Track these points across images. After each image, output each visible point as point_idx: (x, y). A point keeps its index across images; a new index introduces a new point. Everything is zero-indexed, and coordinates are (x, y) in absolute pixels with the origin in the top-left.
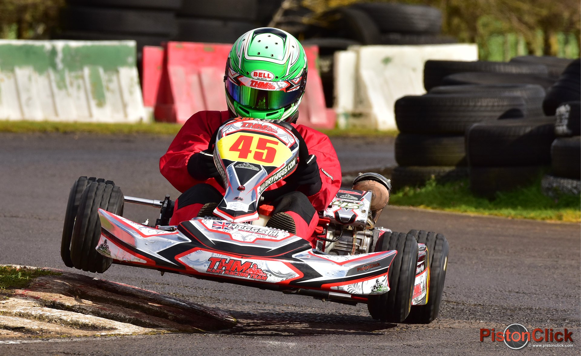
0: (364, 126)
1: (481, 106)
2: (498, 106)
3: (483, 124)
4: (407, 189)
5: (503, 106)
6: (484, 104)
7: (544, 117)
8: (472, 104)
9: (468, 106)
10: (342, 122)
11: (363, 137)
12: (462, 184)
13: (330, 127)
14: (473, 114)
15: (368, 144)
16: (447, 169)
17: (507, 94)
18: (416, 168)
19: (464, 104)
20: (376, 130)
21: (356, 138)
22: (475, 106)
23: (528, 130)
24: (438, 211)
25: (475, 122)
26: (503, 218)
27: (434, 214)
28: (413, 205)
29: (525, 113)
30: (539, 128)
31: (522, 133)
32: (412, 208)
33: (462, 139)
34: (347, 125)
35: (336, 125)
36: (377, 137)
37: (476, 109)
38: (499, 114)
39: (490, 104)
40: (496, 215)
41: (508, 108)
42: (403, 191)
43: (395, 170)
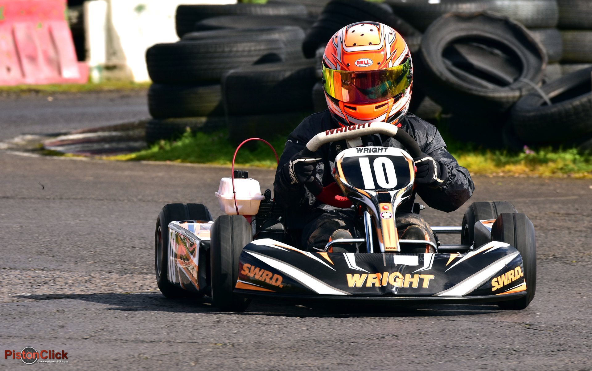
0: (118, 80)
1: (237, 51)
2: (255, 50)
3: (240, 70)
4: (163, 142)
5: (260, 50)
6: (240, 49)
7: (304, 60)
8: (227, 49)
9: (223, 52)
10: (96, 76)
11: (118, 91)
12: (221, 135)
13: (83, 81)
14: (229, 60)
15: (123, 97)
16: (203, 120)
17: (265, 37)
18: (171, 120)
19: (219, 50)
20: (132, 83)
21: (110, 91)
22: (231, 51)
23: (288, 74)
24: (196, 165)
25: (231, 68)
26: (265, 168)
27: (193, 168)
28: (170, 160)
29: (283, 56)
30: (298, 72)
31: (281, 78)
32: (168, 163)
33: (218, 87)
34: (101, 78)
35: (89, 79)
36: (133, 90)
37: (232, 54)
38: (255, 59)
39: (247, 49)
40: (258, 166)
41: (265, 53)
42: (158, 144)
43: (150, 123)
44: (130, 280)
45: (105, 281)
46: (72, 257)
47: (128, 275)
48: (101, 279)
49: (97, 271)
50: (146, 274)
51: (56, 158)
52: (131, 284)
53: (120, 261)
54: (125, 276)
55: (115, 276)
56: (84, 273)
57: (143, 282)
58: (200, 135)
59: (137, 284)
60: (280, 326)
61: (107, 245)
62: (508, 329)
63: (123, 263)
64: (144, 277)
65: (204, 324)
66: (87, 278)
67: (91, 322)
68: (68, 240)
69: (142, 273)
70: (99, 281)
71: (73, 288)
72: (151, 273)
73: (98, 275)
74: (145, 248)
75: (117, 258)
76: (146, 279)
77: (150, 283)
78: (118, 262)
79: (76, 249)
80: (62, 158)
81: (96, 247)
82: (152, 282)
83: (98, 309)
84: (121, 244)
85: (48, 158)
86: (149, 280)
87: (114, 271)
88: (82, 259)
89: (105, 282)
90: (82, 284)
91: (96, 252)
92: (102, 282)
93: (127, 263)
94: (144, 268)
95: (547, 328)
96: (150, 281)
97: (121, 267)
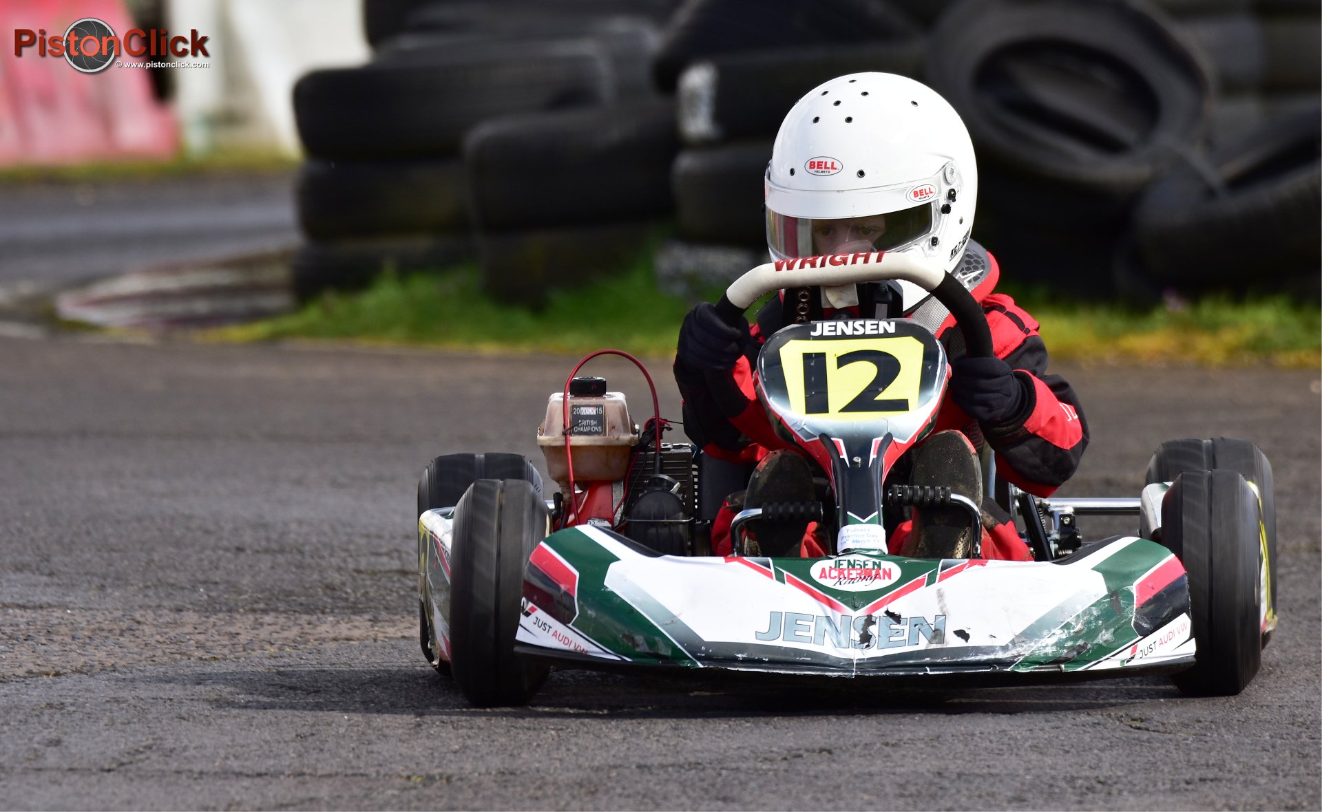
4: (330, 299)
10: (196, 137)
34: (209, 144)
35: (179, 144)
42: (321, 302)
43: (302, 254)
44: (223, 628)
45: (165, 630)
46: (94, 575)
47: (221, 615)
48: (155, 626)
49: (150, 607)
50: (265, 611)
52: (226, 637)
53: (205, 582)
54: (212, 620)
55: (191, 617)
56: (119, 614)
59: (240, 637)
60: (561, 733)
61: (178, 544)
62: (1089, 730)
63: (212, 586)
64: (256, 619)
65: (386, 731)
66: (124, 625)
67: (124, 731)
68: (88, 533)
69: (254, 611)
70: (153, 630)
71: (90, 649)
72: (276, 610)
73: (150, 615)
74: (266, 551)
75: (200, 576)
76: (262, 624)
77: (271, 634)
78: (200, 585)
79: (106, 555)
81: (153, 549)
82: (274, 632)
83: (142, 699)
84: (212, 541)
86: (269, 627)
87: (190, 606)
88: (118, 579)
89: (166, 633)
90: (112, 638)
91: (152, 561)
93: (221, 587)
94: (260, 598)
95: (1179, 728)
96: (272, 628)
97: (205, 597)
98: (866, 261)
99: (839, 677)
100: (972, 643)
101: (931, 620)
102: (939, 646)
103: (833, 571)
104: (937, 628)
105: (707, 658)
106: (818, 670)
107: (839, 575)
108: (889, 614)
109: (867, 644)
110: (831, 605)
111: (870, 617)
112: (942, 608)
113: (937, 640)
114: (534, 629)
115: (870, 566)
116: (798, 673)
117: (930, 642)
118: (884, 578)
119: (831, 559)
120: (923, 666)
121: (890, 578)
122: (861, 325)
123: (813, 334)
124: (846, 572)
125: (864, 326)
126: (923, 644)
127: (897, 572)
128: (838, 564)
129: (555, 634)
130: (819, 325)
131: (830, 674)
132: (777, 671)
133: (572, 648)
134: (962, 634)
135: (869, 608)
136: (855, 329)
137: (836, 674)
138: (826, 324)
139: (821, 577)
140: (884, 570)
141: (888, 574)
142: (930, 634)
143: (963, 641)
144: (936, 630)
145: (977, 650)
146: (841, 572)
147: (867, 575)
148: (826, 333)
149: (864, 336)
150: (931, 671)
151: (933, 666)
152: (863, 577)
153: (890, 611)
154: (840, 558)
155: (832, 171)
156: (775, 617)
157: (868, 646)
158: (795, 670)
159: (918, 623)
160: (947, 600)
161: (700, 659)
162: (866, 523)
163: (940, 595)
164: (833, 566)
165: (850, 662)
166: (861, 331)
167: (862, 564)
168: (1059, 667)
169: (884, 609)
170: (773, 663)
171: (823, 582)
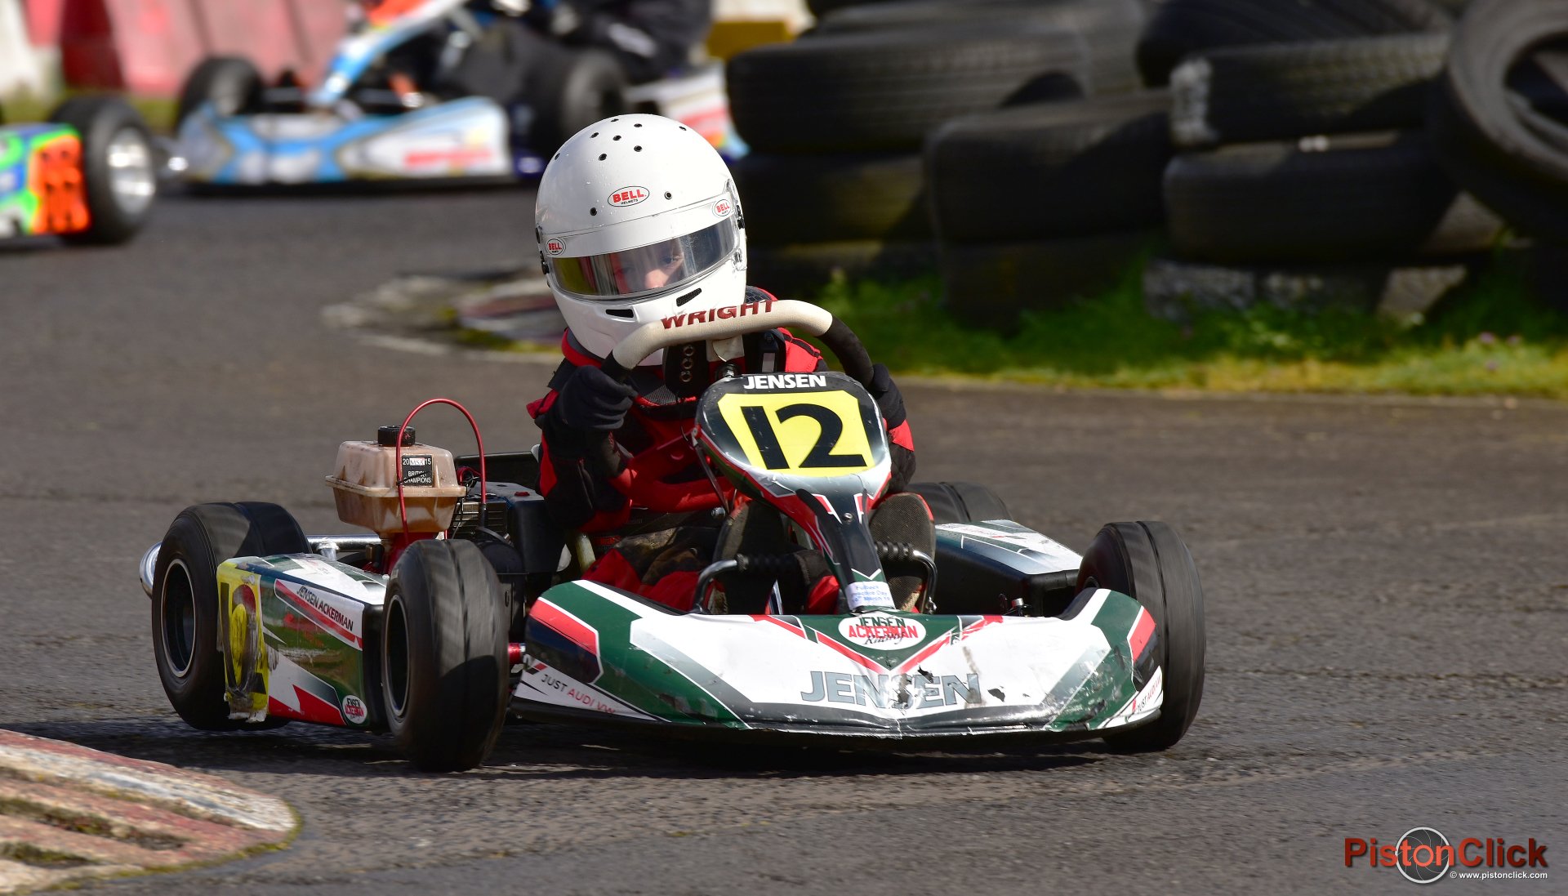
1: (964, 68)
2: (1011, 64)
3: (972, 124)
5: (1023, 63)
6: (972, 60)
7: (1141, 94)
8: (936, 63)
9: (927, 69)
14: (941, 91)
16: (870, 249)
19: (917, 64)
22: (947, 68)
23: (1098, 134)
30: (1127, 127)
31: (1080, 145)
33: (914, 164)
41: (1037, 70)
51: (493, 356)
52: (689, 804)
57: (724, 796)
58: (869, 289)
59: (706, 803)
80: (506, 357)
82: (746, 798)
85: (472, 355)
89: (624, 797)
90: (564, 804)
92: (616, 797)
98: (755, 312)
99: (887, 738)
100: (1008, 702)
101: (963, 679)
102: (977, 706)
103: (860, 629)
104: (972, 687)
105: (757, 719)
106: (866, 731)
107: (868, 633)
108: (924, 673)
109: (905, 704)
110: (866, 664)
111: (905, 675)
112: (971, 667)
113: (974, 700)
114: (544, 687)
115: (894, 624)
116: (847, 734)
117: (968, 702)
118: (911, 637)
119: (855, 616)
120: (965, 726)
121: (916, 636)
122: (791, 378)
123: (746, 387)
124: (873, 630)
125: (794, 379)
126: (960, 704)
127: (922, 632)
128: (863, 621)
129: (571, 693)
130: (750, 379)
131: (879, 735)
132: (827, 733)
133: (594, 707)
134: (996, 693)
135: (903, 667)
136: (787, 383)
137: (884, 735)
138: (758, 378)
139: (851, 636)
140: (909, 627)
141: (914, 632)
142: (966, 693)
143: (999, 700)
144: (971, 690)
145: (1015, 709)
146: (868, 629)
147: (893, 633)
148: (759, 387)
149: (796, 390)
150: (973, 731)
151: (975, 725)
152: (890, 634)
153: (924, 669)
154: (864, 616)
155: (640, 199)
156: (816, 676)
157: (906, 706)
158: (844, 731)
159: (951, 682)
160: (975, 658)
161: (747, 720)
162: (873, 580)
163: (967, 653)
164: (860, 624)
165: (892, 722)
166: (792, 385)
167: (886, 621)
168: (1085, 726)
169: (916, 668)
170: (822, 724)
171: (853, 640)
